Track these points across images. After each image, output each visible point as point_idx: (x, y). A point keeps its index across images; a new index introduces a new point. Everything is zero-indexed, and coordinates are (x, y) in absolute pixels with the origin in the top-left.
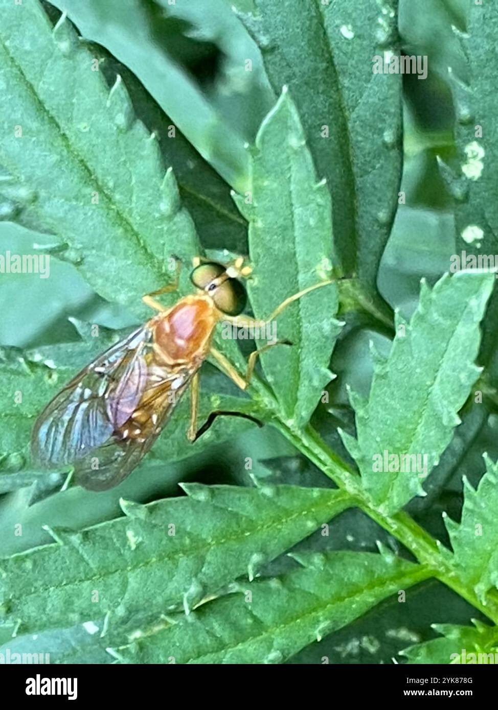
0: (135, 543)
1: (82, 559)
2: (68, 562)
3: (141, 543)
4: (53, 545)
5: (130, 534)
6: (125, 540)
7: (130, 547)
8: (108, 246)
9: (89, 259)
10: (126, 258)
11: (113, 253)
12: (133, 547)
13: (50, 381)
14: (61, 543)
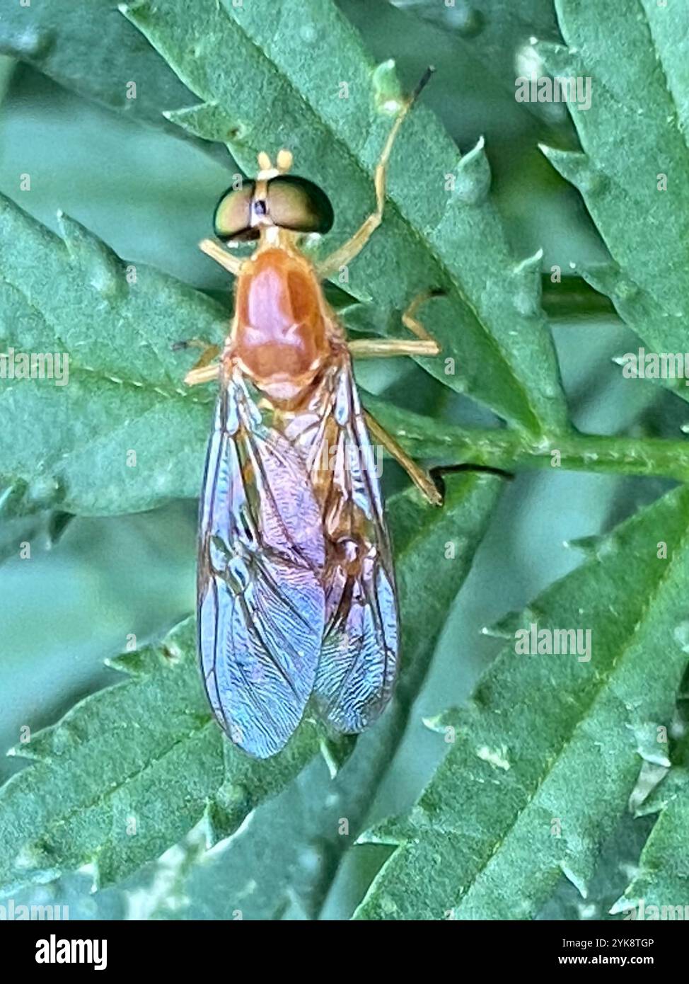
0: (502, 758)
1: (452, 839)
2: (439, 858)
3: (511, 750)
4: (396, 853)
5: (484, 753)
6: (484, 765)
7: (502, 770)
8: (78, 428)
9: (70, 472)
10: (118, 420)
11: (95, 431)
12: (506, 765)
13: (174, 661)
14: (403, 843)
